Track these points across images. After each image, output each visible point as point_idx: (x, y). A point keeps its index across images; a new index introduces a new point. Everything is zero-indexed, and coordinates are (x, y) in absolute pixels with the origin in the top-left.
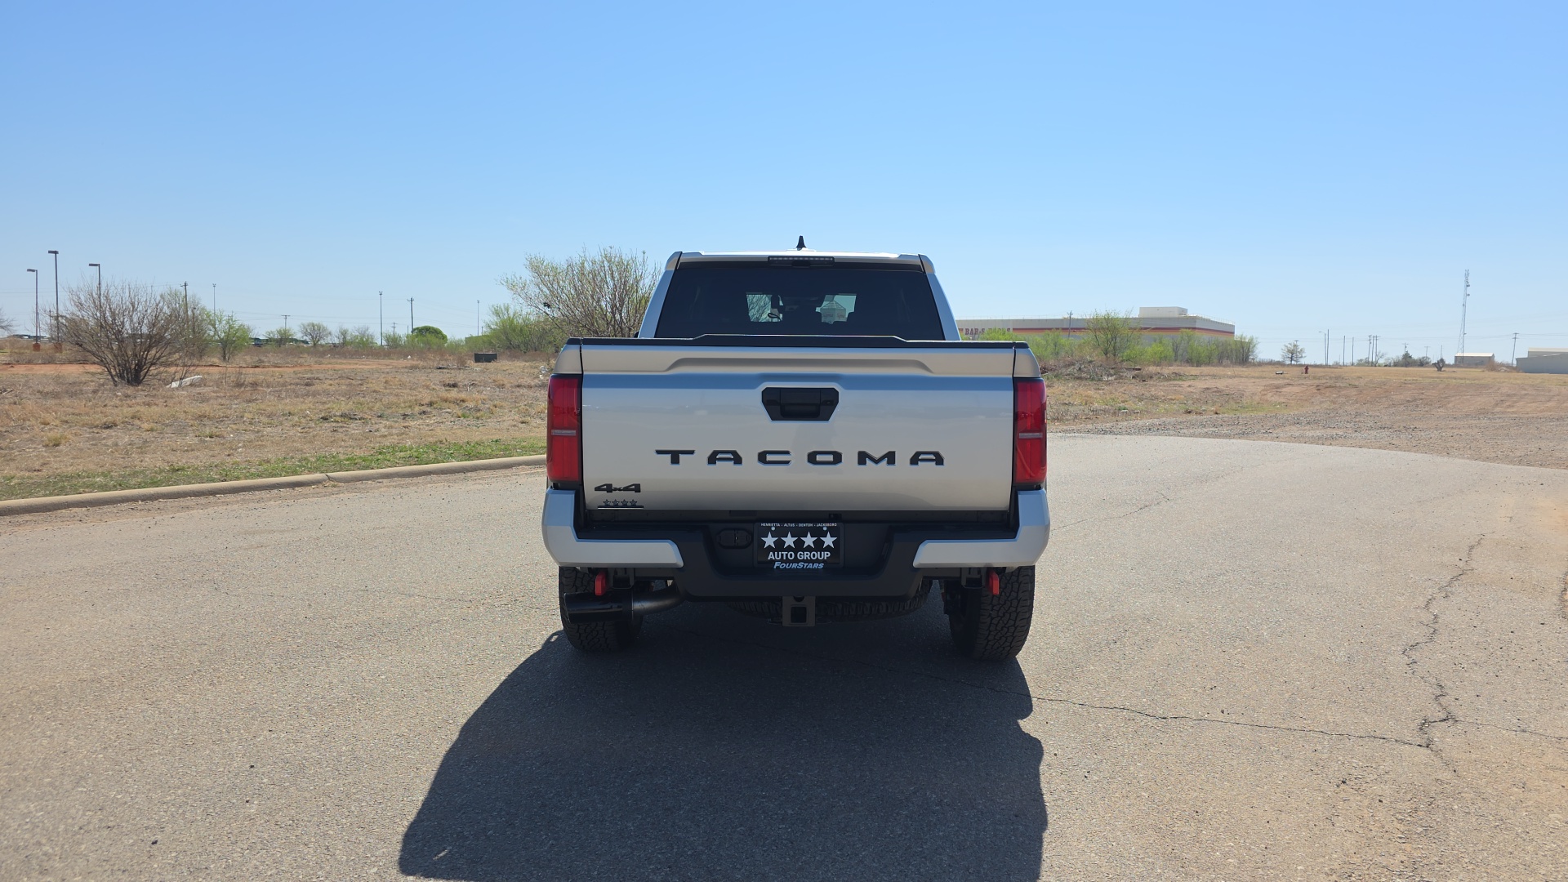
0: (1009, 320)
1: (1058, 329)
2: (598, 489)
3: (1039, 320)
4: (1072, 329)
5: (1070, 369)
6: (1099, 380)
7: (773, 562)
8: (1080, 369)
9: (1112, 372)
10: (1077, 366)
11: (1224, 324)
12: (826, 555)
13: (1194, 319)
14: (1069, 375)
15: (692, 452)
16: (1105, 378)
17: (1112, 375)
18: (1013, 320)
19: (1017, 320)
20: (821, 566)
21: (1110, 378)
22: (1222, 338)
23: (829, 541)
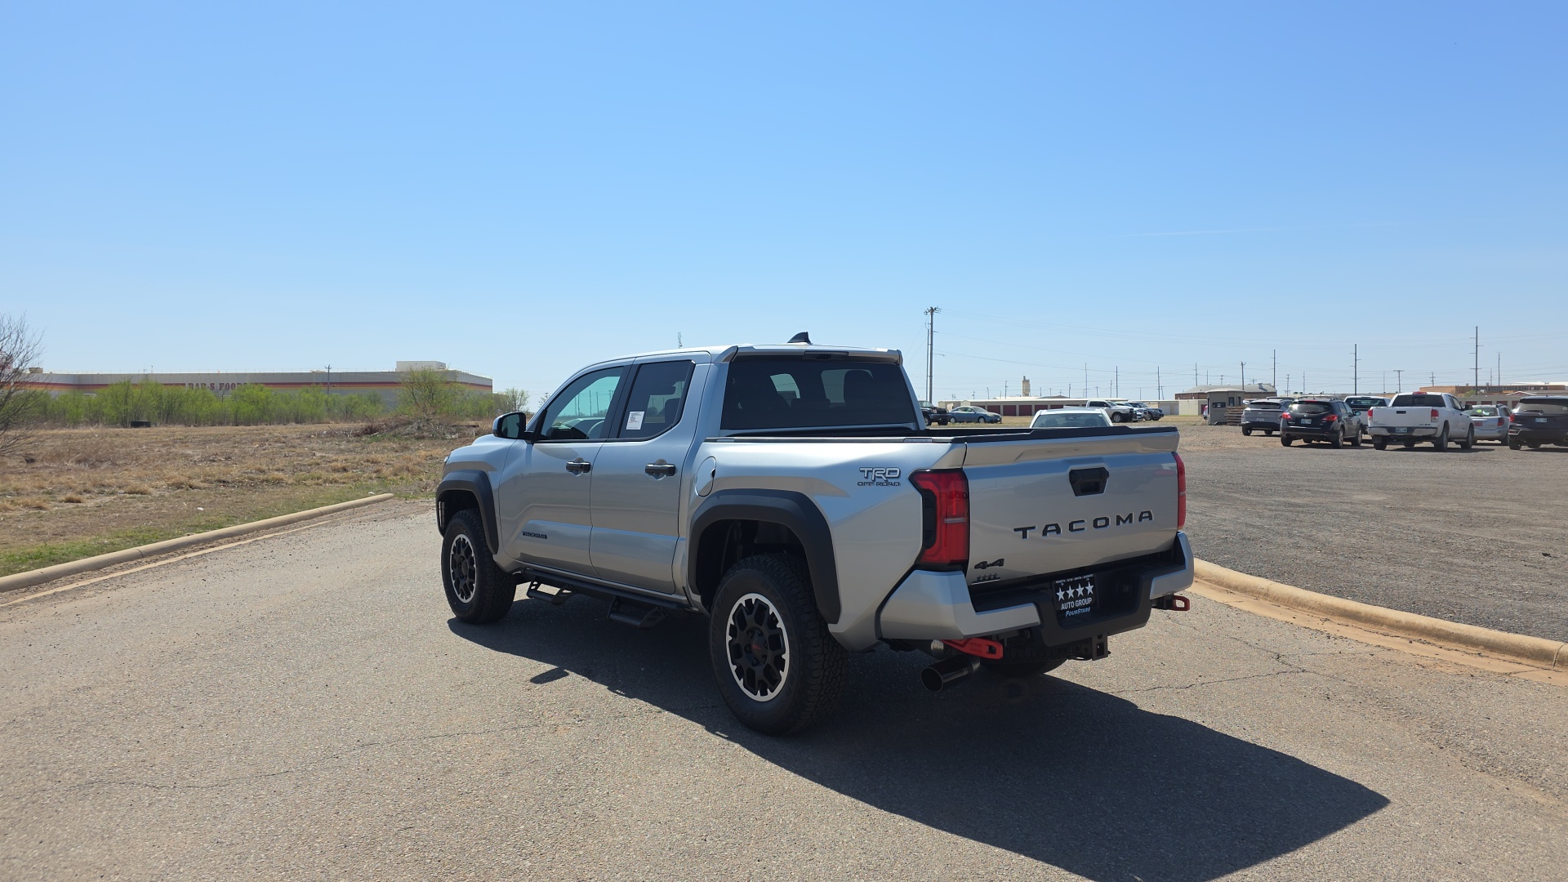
0: (246, 374)
1: (317, 384)
2: (976, 567)
3: (283, 374)
4: (331, 383)
5: (409, 428)
6: (443, 439)
7: (1065, 611)
8: (419, 428)
9: (454, 430)
10: (415, 425)
11: (478, 377)
12: (1090, 600)
13: (454, 373)
14: (408, 434)
15: (1034, 528)
16: (448, 436)
17: (454, 434)
18: (251, 374)
19: (255, 374)
20: (1088, 609)
21: (453, 436)
22: (485, 392)
23: (1090, 588)
